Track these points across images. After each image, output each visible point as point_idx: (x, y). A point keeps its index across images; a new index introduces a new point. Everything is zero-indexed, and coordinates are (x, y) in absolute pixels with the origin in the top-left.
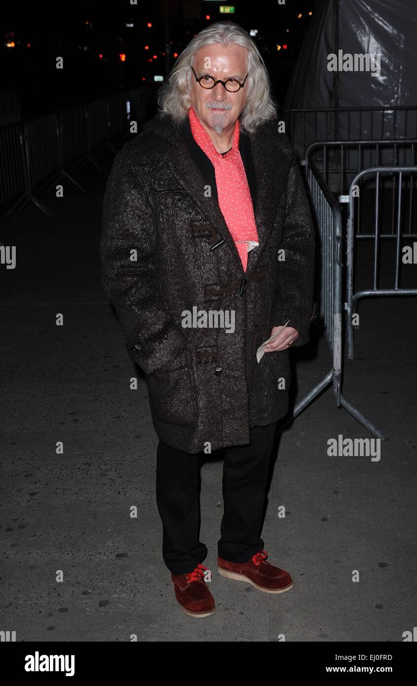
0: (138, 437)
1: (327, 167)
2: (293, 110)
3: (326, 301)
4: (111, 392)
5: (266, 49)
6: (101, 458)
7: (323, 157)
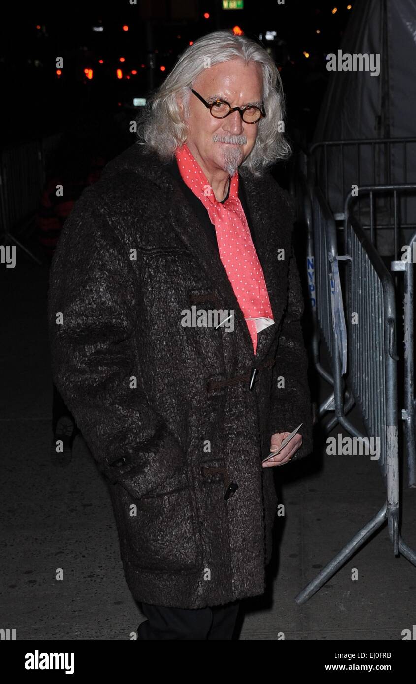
0: (118, 603)
1: (375, 220)
2: (327, 143)
3: (376, 408)
4: (80, 542)
5: (289, 58)
6: (68, 633)
7: (370, 207)
